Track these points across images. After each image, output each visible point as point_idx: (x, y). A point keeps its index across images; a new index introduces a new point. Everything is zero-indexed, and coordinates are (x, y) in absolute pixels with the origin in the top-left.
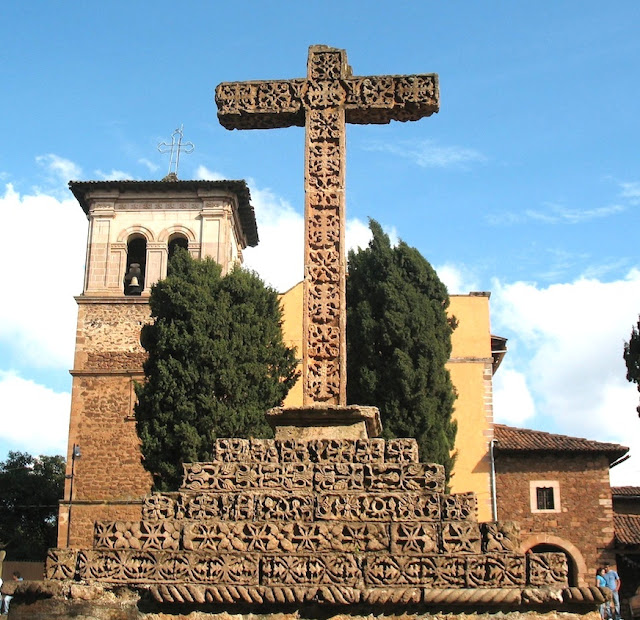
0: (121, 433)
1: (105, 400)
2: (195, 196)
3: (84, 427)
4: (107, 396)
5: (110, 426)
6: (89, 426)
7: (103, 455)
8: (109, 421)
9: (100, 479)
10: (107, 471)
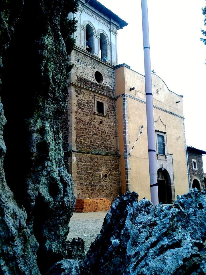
0: (92, 120)
1: (85, 101)
2: (109, 21)
3: (78, 113)
4: (86, 100)
5: (87, 115)
6: (79, 113)
7: (86, 129)
8: (87, 113)
9: (85, 141)
10: (88, 138)
